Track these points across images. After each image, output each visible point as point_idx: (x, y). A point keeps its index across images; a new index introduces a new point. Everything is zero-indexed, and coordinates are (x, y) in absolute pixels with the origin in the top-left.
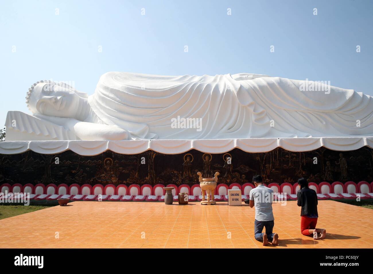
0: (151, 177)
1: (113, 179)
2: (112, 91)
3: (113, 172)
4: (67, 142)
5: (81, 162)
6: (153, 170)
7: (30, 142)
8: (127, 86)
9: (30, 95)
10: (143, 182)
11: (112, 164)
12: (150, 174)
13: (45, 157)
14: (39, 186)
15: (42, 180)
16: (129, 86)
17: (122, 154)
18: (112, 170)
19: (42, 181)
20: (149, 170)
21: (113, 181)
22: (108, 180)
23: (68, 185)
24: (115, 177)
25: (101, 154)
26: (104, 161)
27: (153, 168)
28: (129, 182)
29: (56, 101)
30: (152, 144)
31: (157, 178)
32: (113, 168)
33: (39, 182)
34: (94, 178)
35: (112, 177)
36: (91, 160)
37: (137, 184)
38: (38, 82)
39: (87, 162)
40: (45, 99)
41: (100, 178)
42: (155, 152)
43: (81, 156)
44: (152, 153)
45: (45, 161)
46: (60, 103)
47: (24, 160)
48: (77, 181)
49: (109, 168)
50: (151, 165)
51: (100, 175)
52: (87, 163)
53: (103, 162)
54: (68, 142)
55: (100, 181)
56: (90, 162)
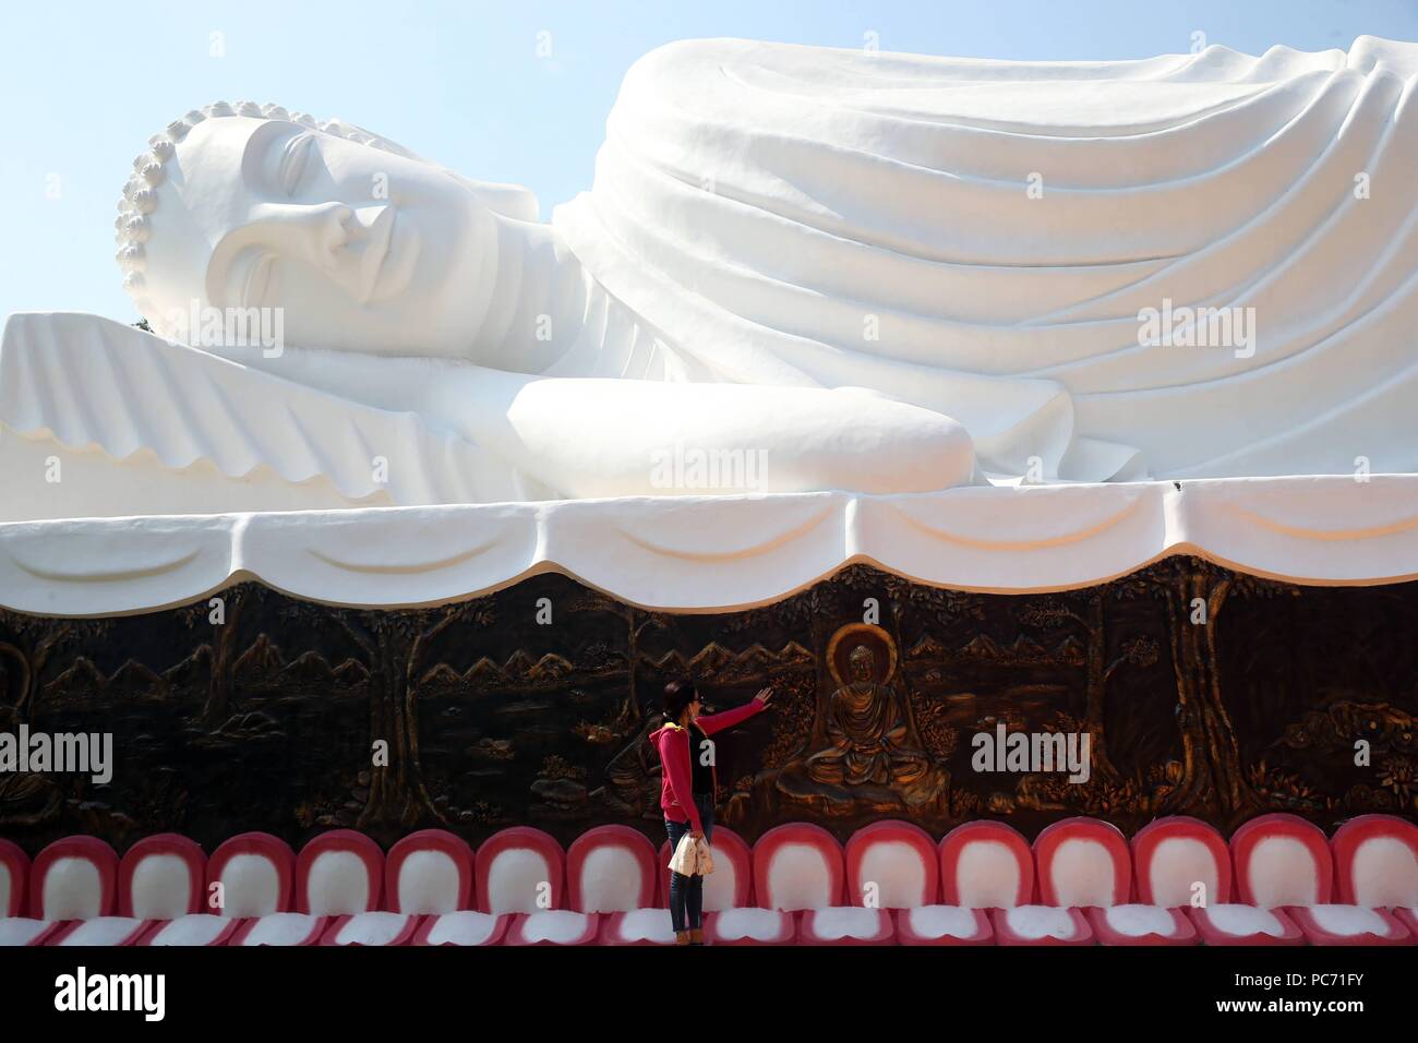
0: (1204, 757)
1: (904, 779)
2: (767, 153)
3: (902, 730)
4: (531, 512)
5: (648, 658)
6: (1214, 707)
7: (243, 519)
8: (878, 116)
9: (149, 202)
10: (1145, 805)
11: (892, 672)
12: (1193, 740)
13: (368, 630)
14: (338, 847)
15: (353, 805)
16: (892, 111)
17: (961, 595)
18: (893, 712)
19: (357, 812)
20: (1189, 706)
21: (909, 800)
22: (870, 794)
23: (561, 843)
24: (925, 764)
25: (803, 596)
26: (826, 644)
27: (1216, 691)
28: (1037, 804)
29: (353, 240)
30: (1192, 510)
31: (1257, 769)
32: (900, 702)
33: (329, 819)
34: (758, 778)
35: (901, 764)
36: (723, 642)
37: (1102, 814)
38: (197, 117)
39: (696, 659)
40: (273, 220)
41: (802, 779)
42: (1221, 570)
43: (642, 616)
44: (1198, 578)
45: (366, 662)
46: (381, 250)
47: (205, 657)
48: (627, 807)
49: (867, 698)
50: (1196, 672)
51: (803, 756)
52: (700, 666)
53: (823, 654)
54: (541, 516)
55: (809, 798)
56: (716, 655)
